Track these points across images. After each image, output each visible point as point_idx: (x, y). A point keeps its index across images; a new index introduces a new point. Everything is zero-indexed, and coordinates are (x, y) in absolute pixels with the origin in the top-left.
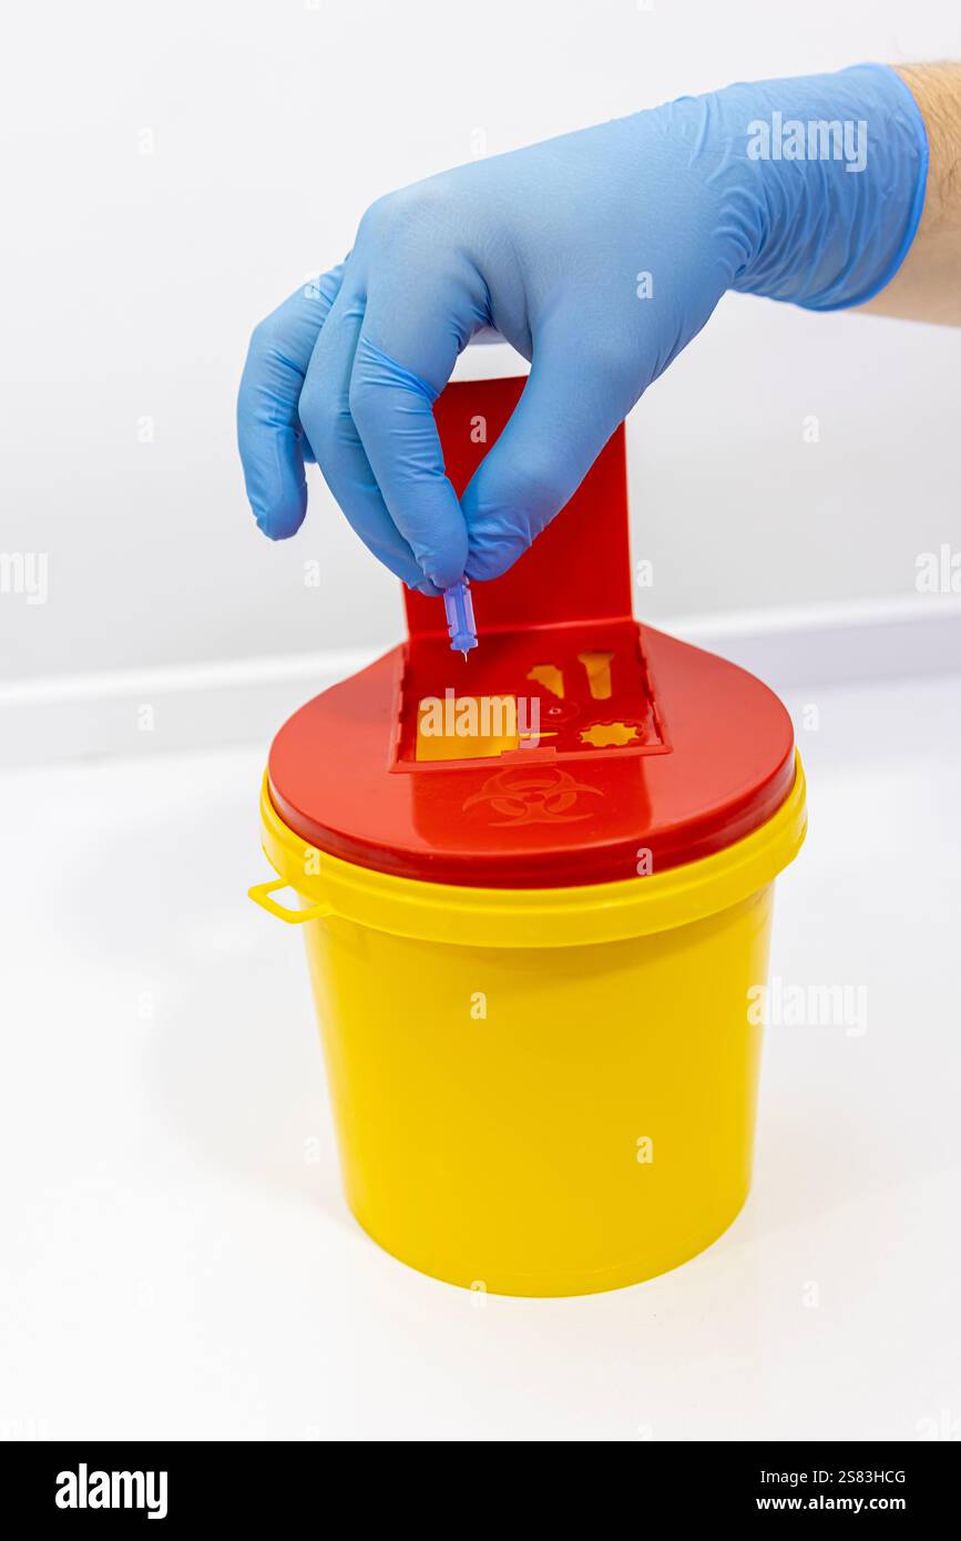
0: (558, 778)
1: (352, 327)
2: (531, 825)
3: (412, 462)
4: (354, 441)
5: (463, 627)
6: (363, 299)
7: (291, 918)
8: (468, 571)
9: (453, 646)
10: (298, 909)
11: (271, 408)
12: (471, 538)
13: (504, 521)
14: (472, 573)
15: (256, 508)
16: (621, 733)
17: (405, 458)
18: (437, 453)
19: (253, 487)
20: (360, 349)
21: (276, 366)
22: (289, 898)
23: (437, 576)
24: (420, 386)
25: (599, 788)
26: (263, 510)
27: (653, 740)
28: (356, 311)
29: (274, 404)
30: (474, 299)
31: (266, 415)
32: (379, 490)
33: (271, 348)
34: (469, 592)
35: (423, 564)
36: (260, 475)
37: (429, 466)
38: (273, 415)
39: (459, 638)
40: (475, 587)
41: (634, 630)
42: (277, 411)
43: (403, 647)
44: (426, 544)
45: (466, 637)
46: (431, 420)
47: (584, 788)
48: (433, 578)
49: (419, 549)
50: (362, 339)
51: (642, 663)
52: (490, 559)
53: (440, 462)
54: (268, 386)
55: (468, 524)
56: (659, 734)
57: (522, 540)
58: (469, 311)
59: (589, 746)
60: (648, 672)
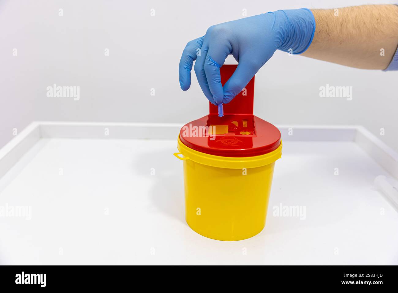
0: (235, 139)
1: (205, 53)
2: (228, 146)
3: (216, 80)
4: (204, 75)
5: (221, 113)
6: (208, 48)
7: (180, 159)
8: (223, 102)
9: (219, 116)
10: (182, 157)
11: (186, 65)
12: (224, 95)
13: (231, 93)
14: (224, 102)
15: (181, 84)
16: (248, 133)
17: (214, 79)
18: (220, 78)
19: (181, 80)
20: (207, 57)
21: (188, 57)
22: (181, 156)
23: (217, 101)
24: (218, 65)
25: (241, 141)
26: (182, 85)
27: (254, 135)
28: (206, 50)
29: (187, 65)
30: (229, 49)
31: (185, 67)
32: (208, 85)
33: (188, 54)
34: (223, 106)
35: (215, 99)
36: (183, 78)
37: (218, 81)
38: (187, 67)
39: (220, 114)
40: (224, 105)
41: (253, 116)
42: (188, 66)
43: (208, 115)
44: (216, 95)
45: (221, 114)
46: (219, 72)
47: (239, 141)
48: (216, 102)
49: (214, 96)
50: (207, 55)
51: (254, 122)
52: (227, 100)
53: (220, 80)
54: (187, 61)
55: (224, 93)
56: (255, 134)
57: (234, 96)
58: (228, 51)
59: (241, 134)
60: (254, 124)
